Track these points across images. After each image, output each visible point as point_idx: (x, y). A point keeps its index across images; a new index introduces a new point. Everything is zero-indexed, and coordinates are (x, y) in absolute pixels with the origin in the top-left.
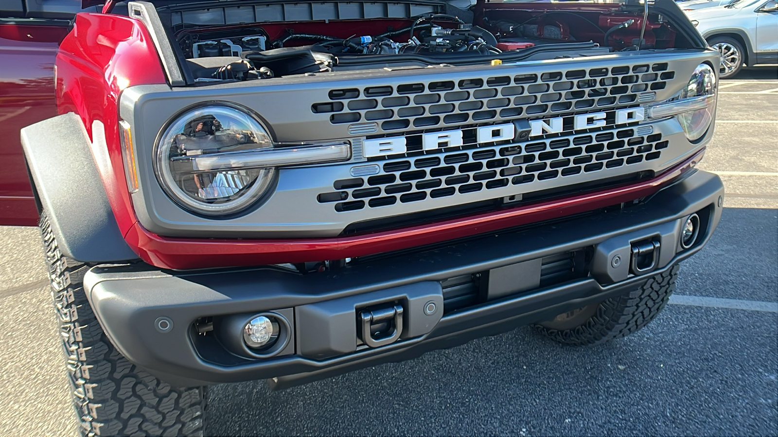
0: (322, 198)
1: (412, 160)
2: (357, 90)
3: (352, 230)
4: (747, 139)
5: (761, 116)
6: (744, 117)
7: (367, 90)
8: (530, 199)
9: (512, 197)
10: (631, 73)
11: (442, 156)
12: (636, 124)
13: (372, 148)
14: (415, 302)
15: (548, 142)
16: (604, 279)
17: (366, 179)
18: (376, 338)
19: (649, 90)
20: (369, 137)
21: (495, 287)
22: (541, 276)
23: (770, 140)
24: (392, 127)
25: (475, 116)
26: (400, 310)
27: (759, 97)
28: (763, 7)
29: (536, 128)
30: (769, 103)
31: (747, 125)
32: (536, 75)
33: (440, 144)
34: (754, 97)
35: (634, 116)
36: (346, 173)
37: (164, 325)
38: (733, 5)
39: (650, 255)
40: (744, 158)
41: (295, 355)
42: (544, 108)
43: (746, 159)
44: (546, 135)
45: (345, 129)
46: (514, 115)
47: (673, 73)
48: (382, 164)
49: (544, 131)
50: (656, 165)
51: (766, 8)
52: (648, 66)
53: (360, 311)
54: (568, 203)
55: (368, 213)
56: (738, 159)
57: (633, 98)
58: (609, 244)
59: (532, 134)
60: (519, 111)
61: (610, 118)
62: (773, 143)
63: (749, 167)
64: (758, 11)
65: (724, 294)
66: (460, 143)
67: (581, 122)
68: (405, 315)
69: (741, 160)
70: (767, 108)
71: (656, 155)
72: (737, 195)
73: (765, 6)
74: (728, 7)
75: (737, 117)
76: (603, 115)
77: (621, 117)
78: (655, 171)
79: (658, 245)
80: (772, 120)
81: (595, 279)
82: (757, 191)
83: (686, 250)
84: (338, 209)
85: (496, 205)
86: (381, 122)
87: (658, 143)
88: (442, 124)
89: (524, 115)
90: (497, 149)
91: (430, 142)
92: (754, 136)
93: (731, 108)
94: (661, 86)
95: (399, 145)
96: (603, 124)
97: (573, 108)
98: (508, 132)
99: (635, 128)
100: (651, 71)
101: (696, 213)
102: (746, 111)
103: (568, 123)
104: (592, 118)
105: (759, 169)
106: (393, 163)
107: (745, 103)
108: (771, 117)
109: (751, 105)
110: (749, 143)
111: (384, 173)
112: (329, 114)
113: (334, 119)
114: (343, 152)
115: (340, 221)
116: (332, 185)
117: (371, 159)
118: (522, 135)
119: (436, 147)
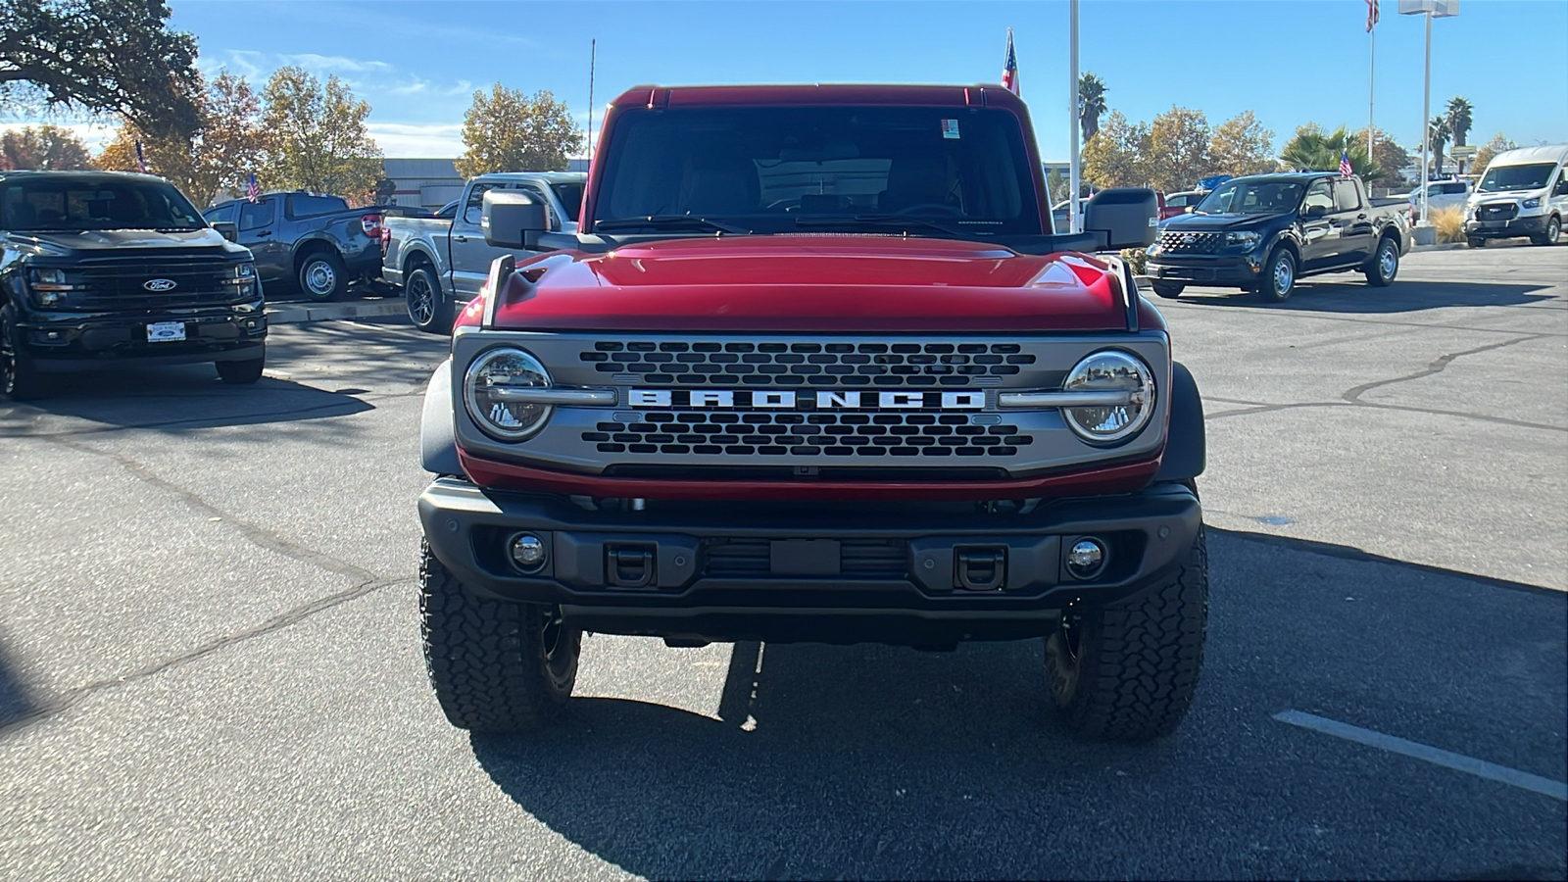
0: (587, 437)
1: (676, 414)
2: (621, 344)
3: (615, 471)
7: (629, 344)
8: (826, 474)
10: (956, 353)
11: (708, 414)
12: (972, 411)
13: (636, 398)
14: (666, 551)
15: (838, 415)
17: (627, 424)
18: (623, 578)
20: (635, 388)
22: (841, 557)
24: (661, 381)
25: (767, 380)
26: (649, 555)
29: (825, 399)
32: (819, 345)
33: (707, 402)
35: (971, 401)
36: (608, 417)
42: (831, 380)
44: (837, 408)
45: (609, 377)
46: (793, 383)
47: (1031, 357)
48: (644, 413)
49: (834, 404)
50: (1009, 463)
52: (984, 347)
53: (607, 548)
55: (627, 457)
57: (965, 380)
59: (820, 405)
60: (798, 380)
61: (931, 399)
66: (730, 404)
67: (886, 400)
68: (654, 562)
76: (919, 396)
77: (948, 401)
78: (1010, 470)
79: (999, 558)
84: (601, 448)
86: (644, 374)
87: (1009, 438)
89: (800, 384)
90: (773, 415)
91: (697, 399)
94: (1012, 371)
95: (664, 399)
96: (918, 405)
97: (874, 384)
98: (788, 399)
99: (970, 415)
100: (990, 352)
103: (869, 399)
104: (906, 397)
106: (655, 414)
111: (645, 422)
112: (596, 362)
113: (599, 368)
114: (606, 397)
115: (601, 461)
116: (596, 426)
117: (636, 408)
118: (806, 405)
119: (703, 405)
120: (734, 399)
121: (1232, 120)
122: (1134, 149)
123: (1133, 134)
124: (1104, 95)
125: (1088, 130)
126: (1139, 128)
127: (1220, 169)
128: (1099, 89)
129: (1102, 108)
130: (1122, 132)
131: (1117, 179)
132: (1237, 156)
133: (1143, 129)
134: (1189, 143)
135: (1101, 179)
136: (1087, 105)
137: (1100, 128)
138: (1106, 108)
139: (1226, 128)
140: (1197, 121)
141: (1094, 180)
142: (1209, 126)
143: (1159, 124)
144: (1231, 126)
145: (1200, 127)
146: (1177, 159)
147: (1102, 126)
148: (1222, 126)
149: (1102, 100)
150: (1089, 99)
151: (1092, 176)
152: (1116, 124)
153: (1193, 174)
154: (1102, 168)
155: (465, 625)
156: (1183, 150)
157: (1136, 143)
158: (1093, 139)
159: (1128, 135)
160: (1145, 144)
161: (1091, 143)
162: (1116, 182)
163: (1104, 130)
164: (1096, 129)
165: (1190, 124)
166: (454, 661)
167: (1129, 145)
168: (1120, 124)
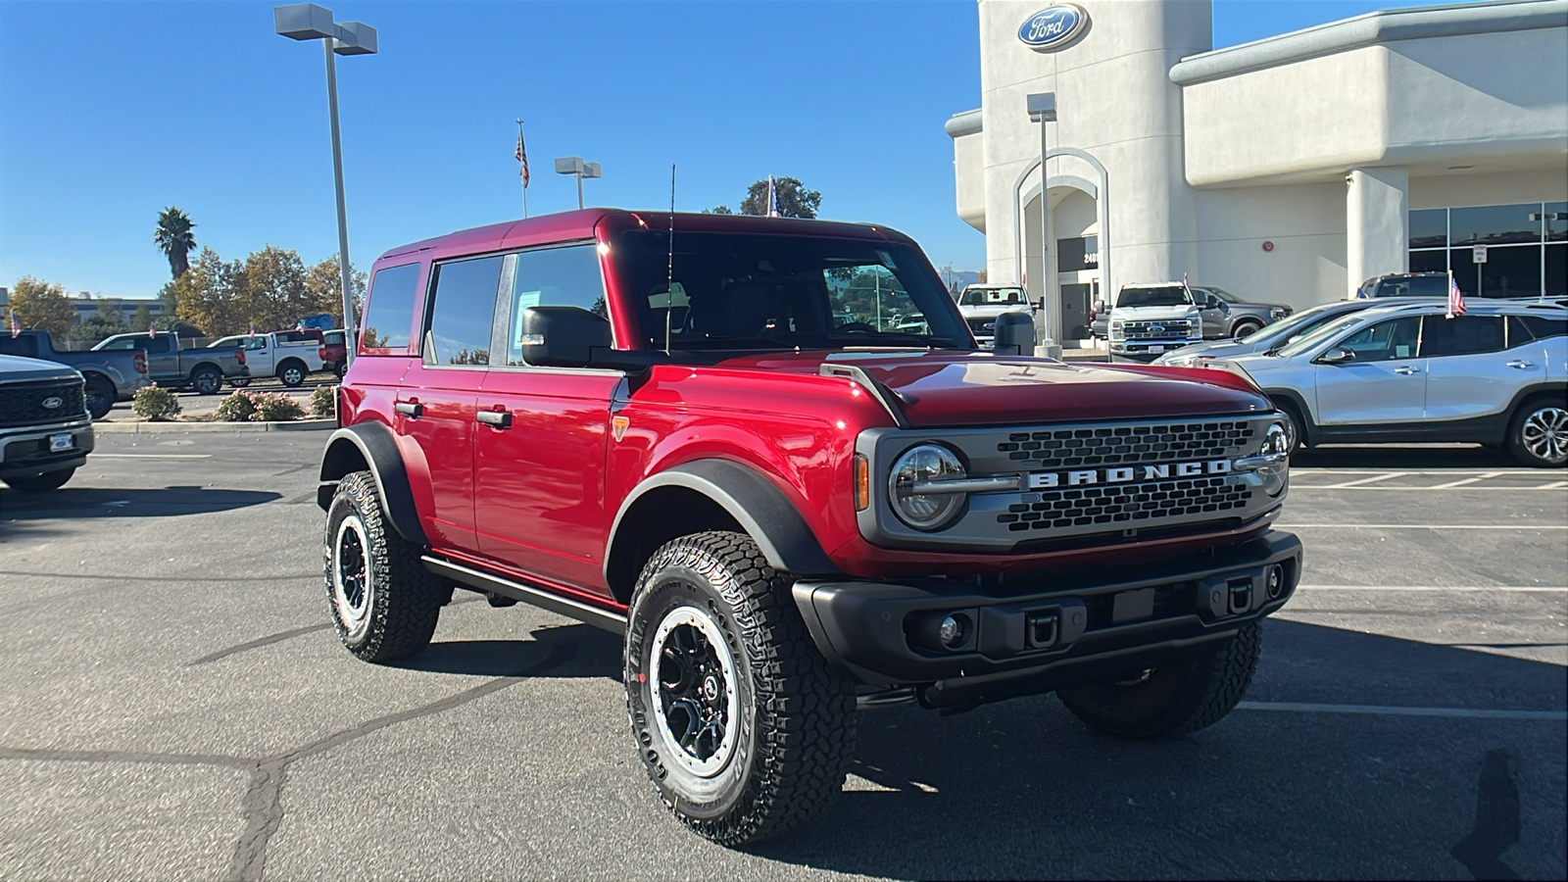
0: (1000, 518)
1: (1062, 492)
2: (1028, 435)
3: (1021, 547)
4: (1321, 547)
5: (1335, 519)
6: (1311, 520)
8: (1145, 534)
9: (1129, 531)
10: (1219, 430)
11: (1083, 491)
12: (1224, 474)
13: (1035, 481)
14: (1067, 612)
15: (1158, 484)
16: (1207, 615)
17: (1030, 505)
18: (1038, 641)
19: (1234, 445)
20: (1033, 472)
21: (1118, 614)
22: (1155, 602)
23: (1354, 549)
24: (1050, 466)
25: (1106, 460)
26: (1056, 618)
27: (1330, 493)
28: (1323, 356)
29: (1150, 472)
30: (1346, 501)
31: (1317, 530)
32: (1149, 428)
33: (1082, 481)
34: (1324, 493)
36: (1017, 500)
37: (887, 616)
38: (1276, 352)
39: (1244, 595)
40: (1318, 569)
41: (975, 652)
42: (1155, 456)
43: (1322, 571)
44: (1156, 478)
45: (1018, 464)
46: (1132, 461)
47: (1252, 431)
48: (1041, 493)
49: (1155, 475)
50: (1243, 513)
51: (1328, 358)
52: (1231, 424)
53: (1030, 615)
54: (1170, 543)
55: (1031, 534)
56: (1311, 571)
57: (1221, 451)
58: (1210, 581)
59: (1147, 477)
60: (1136, 457)
61: (1204, 468)
62: (1356, 552)
63: (1326, 579)
64: (1316, 362)
65: (1316, 700)
66: (1095, 481)
67: (1182, 470)
68: (1059, 622)
69: (1315, 572)
70: (1344, 508)
71: (1243, 504)
72: (1316, 611)
73: (1326, 353)
74: (1269, 354)
75: (1301, 520)
76: (1199, 465)
77: (1213, 468)
78: (1243, 518)
79: (1250, 587)
80: (1353, 523)
81: (1199, 615)
82: (1341, 606)
83: (1273, 600)
84: (1012, 528)
85: (1116, 537)
86: (1042, 460)
87: (1243, 493)
88: (1082, 464)
89: (1140, 460)
90: (1121, 487)
92: (1330, 543)
93: (1291, 508)
94: (1244, 442)
95: (1053, 480)
96: (1199, 472)
97: (1176, 458)
98: (1129, 474)
99: (1224, 478)
100: (1234, 429)
101: (1279, 563)
102: (1313, 512)
103: (1173, 470)
104: (1190, 467)
105: (1340, 582)
106: (1050, 494)
107: (1310, 500)
108: (1351, 520)
109: (1319, 503)
110: (1323, 553)
111: (1042, 501)
112: (1009, 452)
113: (1012, 457)
114: (1014, 483)
115: (1012, 539)
116: (1008, 508)
117: (1033, 490)
118: (1139, 478)
119: (1078, 483)
120: (1098, 476)
121: (324, 261)
122: (230, 287)
123: (227, 271)
124: (191, 231)
125: (177, 267)
126: (233, 266)
127: (320, 309)
128: (187, 224)
129: (192, 245)
130: (216, 269)
131: (214, 317)
132: (333, 296)
133: (237, 267)
134: (285, 282)
135: (196, 317)
136: (174, 240)
137: (190, 264)
138: (195, 245)
139: (320, 268)
140: (291, 261)
141: (188, 318)
142: (305, 267)
143: (253, 263)
144: (324, 266)
145: (295, 266)
146: (275, 298)
147: (193, 262)
148: (315, 266)
149: (190, 236)
150: (176, 235)
151: (186, 313)
152: (209, 261)
153: (292, 312)
154: (196, 305)
155: (819, 724)
156: (279, 289)
157: (231, 280)
158: (184, 275)
159: (222, 272)
160: (240, 280)
161: (182, 280)
162: (213, 320)
163: (196, 266)
164: (187, 266)
165: (285, 264)
166: (804, 762)
167: (224, 283)
168: (212, 261)
